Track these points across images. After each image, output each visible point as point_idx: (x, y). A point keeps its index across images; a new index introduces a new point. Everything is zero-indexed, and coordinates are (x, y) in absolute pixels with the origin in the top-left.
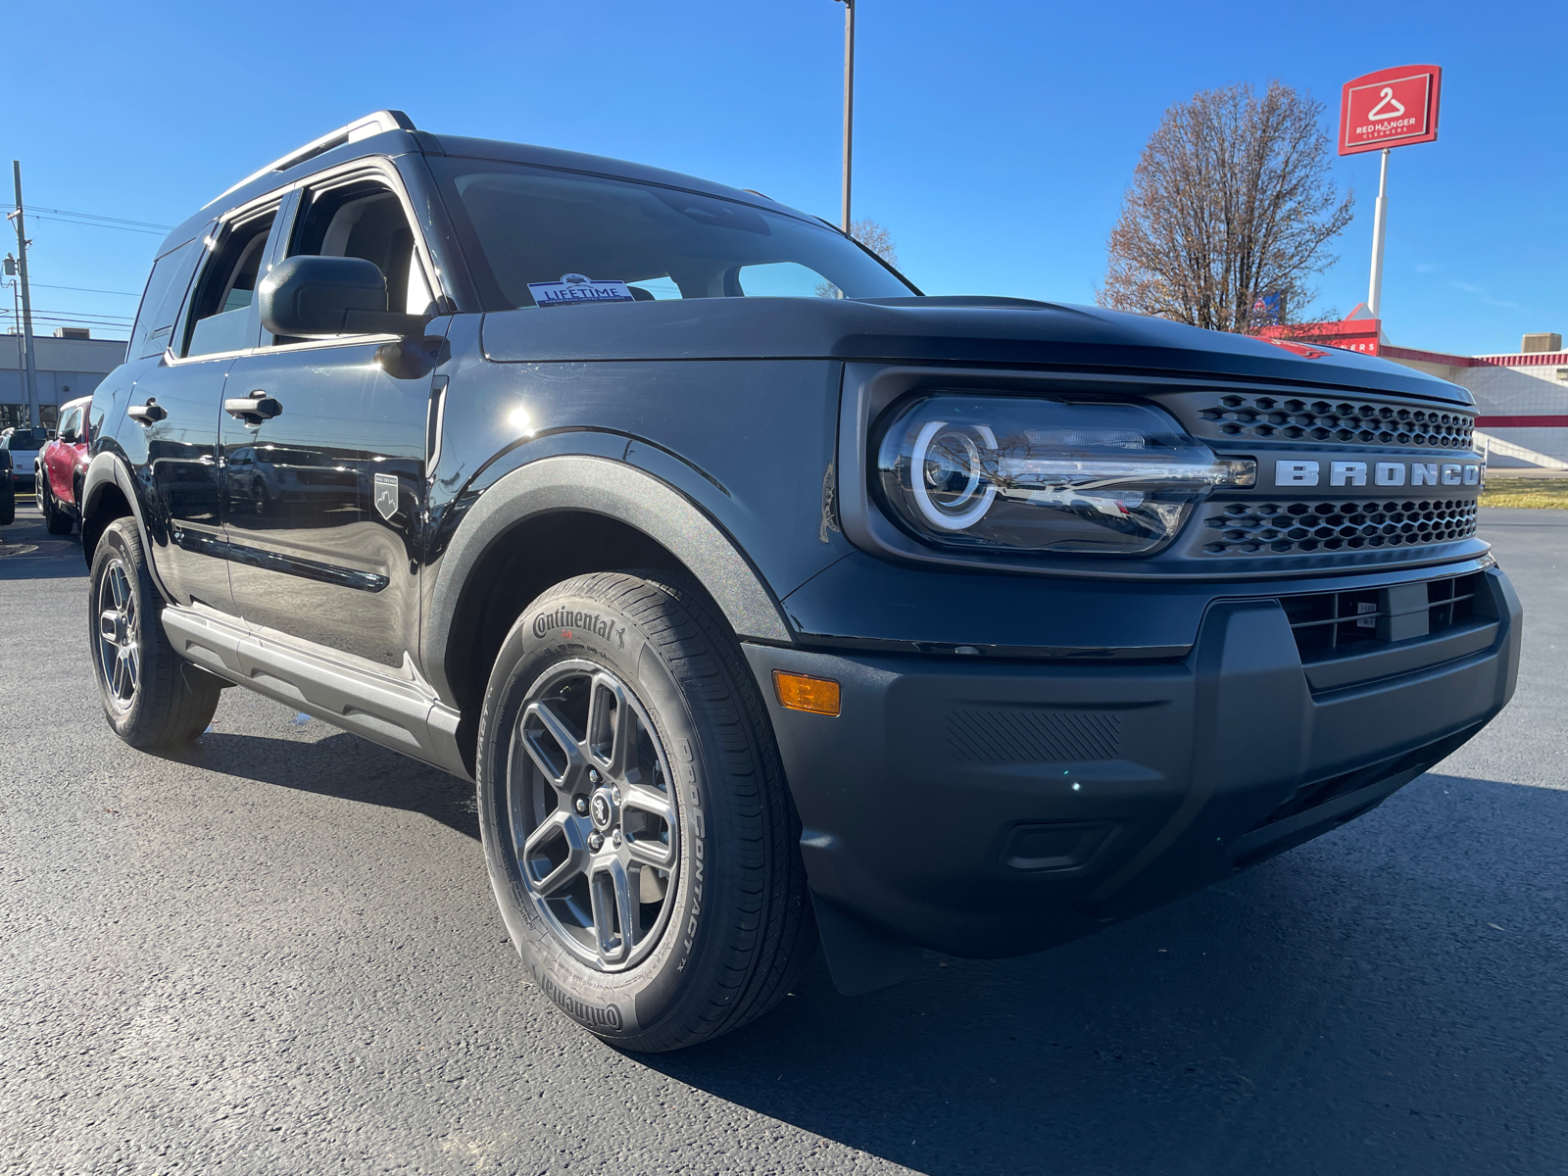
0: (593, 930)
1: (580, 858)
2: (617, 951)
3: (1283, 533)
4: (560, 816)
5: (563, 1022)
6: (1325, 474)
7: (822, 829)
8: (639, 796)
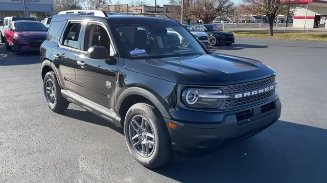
0: (142, 151)
1: (141, 142)
2: (146, 155)
3: (237, 103)
4: (137, 136)
5: (138, 164)
6: (243, 95)
7: (174, 142)
8: (149, 135)
